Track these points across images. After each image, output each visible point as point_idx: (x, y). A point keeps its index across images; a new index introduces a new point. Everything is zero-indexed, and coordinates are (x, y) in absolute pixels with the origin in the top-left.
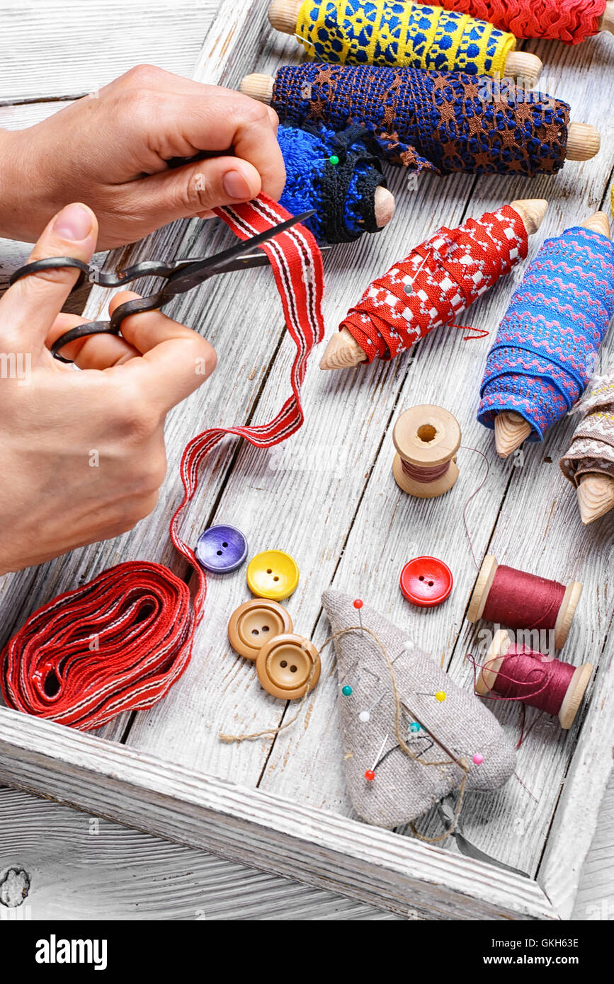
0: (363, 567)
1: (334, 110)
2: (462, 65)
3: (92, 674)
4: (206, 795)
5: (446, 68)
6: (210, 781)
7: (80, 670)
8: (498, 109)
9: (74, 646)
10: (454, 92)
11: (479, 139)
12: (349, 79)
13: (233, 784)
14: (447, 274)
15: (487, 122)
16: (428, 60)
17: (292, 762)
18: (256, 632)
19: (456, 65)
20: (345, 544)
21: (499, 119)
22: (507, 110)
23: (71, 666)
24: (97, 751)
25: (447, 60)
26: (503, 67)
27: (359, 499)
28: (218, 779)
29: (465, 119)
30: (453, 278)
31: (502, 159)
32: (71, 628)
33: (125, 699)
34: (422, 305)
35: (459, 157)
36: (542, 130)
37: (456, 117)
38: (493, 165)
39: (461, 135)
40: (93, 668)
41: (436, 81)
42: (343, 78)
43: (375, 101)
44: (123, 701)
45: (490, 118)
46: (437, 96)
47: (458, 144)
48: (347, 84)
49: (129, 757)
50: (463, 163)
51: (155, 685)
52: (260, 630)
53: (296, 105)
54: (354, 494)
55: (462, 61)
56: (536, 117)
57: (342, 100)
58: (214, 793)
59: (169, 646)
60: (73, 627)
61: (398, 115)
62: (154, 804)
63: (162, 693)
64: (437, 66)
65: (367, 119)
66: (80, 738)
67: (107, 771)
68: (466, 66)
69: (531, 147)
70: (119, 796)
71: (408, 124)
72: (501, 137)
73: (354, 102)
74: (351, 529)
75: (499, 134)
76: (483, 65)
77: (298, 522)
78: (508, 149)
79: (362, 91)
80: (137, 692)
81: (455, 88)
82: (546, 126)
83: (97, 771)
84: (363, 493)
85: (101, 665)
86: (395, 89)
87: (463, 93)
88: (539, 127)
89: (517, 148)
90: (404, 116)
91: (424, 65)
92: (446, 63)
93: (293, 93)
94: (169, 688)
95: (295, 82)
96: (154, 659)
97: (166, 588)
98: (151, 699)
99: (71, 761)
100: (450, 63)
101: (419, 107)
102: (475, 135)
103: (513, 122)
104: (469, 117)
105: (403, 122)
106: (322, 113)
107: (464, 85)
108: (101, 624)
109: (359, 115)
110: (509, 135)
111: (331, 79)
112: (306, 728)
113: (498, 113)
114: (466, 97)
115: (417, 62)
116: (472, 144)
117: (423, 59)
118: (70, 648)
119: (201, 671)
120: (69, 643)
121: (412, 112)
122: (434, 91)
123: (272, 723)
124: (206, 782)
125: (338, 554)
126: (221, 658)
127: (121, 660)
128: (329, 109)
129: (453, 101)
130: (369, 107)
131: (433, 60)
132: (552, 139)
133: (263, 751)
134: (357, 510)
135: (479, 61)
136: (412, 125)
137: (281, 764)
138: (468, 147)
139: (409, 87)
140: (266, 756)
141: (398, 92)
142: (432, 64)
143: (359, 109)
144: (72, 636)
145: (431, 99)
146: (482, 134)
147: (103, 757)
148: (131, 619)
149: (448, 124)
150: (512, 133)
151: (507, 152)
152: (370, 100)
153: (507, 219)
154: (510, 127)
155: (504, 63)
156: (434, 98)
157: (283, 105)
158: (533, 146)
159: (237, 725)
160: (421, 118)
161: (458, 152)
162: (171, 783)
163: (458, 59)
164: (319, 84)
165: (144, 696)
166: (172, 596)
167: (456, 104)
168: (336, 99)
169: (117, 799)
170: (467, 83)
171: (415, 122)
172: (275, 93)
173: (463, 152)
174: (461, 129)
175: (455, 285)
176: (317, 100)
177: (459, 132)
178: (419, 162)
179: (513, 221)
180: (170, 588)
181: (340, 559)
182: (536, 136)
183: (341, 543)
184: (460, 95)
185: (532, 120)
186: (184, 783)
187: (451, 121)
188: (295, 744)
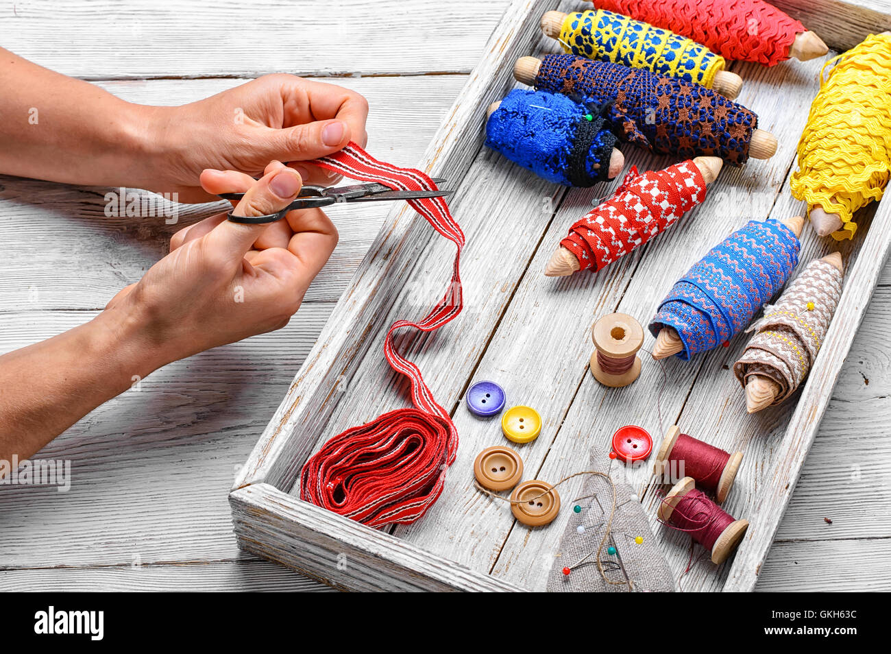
0: (578, 433)
1: (581, 88)
2: (681, 75)
3: (370, 489)
4: (447, 575)
5: (668, 75)
6: (451, 565)
7: (361, 485)
8: (702, 106)
9: (358, 468)
10: (673, 89)
11: (684, 126)
12: (597, 68)
13: (468, 569)
14: (639, 200)
15: (693, 114)
16: (656, 68)
17: (512, 570)
18: (494, 470)
19: (676, 74)
20: (565, 417)
21: (702, 113)
22: (709, 108)
23: (354, 482)
24: (367, 536)
25: (670, 70)
26: (712, 80)
27: (578, 384)
28: (457, 564)
29: (677, 109)
30: (643, 203)
31: (699, 144)
32: (357, 453)
33: (394, 512)
34: (622, 225)
35: (668, 137)
36: (733, 128)
37: (670, 106)
38: (692, 149)
39: (671, 120)
40: (371, 484)
41: (661, 80)
42: (593, 67)
43: (612, 86)
44: (393, 513)
45: (695, 111)
46: (659, 89)
47: (668, 127)
48: (594, 71)
49: (392, 542)
50: (670, 143)
51: (417, 504)
52: (498, 469)
53: (554, 81)
54: (575, 381)
55: (681, 71)
56: (731, 117)
57: (588, 81)
58: (453, 574)
59: (429, 473)
60: (359, 452)
61: (628, 98)
62: (407, 582)
63: (421, 513)
64: (662, 72)
65: (604, 98)
66: (356, 527)
67: (374, 551)
68: (684, 75)
69: (723, 139)
70: (381, 576)
71: (634, 106)
72: (701, 126)
73: (597, 84)
74: (571, 405)
75: (700, 124)
76: (696, 76)
77: (531, 397)
78: (705, 137)
79: (604, 77)
80: (403, 508)
81: (673, 87)
82: (737, 125)
83: (367, 550)
84: (582, 380)
85: (377, 483)
86: (629, 80)
87: (679, 91)
88: (731, 124)
89: (712, 137)
90: (632, 100)
91: (651, 70)
92: (668, 71)
93: (553, 71)
94: (426, 510)
95: (557, 64)
96: (418, 481)
97: (430, 431)
98: (413, 516)
99: (348, 542)
100: (672, 72)
101: (644, 94)
102: (682, 122)
103: (712, 117)
104: (680, 108)
105: (630, 104)
106: (572, 89)
107: (681, 86)
108: (379, 452)
109: (599, 94)
110: (707, 126)
111: (583, 66)
112: (525, 546)
113: (703, 108)
114: (680, 93)
115: (647, 68)
116: (679, 128)
117: (651, 66)
118: (355, 468)
119: (449, 498)
120: (354, 465)
121: (638, 97)
122: (658, 85)
123: (499, 540)
124: (448, 565)
125: (560, 422)
126: (464, 490)
127: (392, 480)
128: (577, 87)
129: (670, 95)
130: (607, 89)
131: (659, 69)
132: (740, 136)
133: (491, 559)
134: (577, 392)
135: (694, 73)
136: (636, 107)
137: (504, 569)
138: (675, 130)
139: (640, 80)
140: (493, 563)
141: (631, 81)
142: (658, 71)
143: (600, 90)
144: (356, 460)
145: (654, 91)
146: (687, 122)
147: (372, 541)
148: (402, 451)
149: (663, 110)
150: (709, 125)
151: (704, 139)
152: (609, 84)
153: (690, 172)
154: (710, 121)
155: (712, 77)
156: (656, 90)
157: (544, 79)
158: (725, 138)
159: (472, 539)
160: (644, 103)
161: (667, 134)
162: (421, 564)
163: (678, 70)
164: (573, 67)
165: (408, 513)
166: (433, 436)
167: (672, 97)
168: (584, 80)
169: (378, 579)
170: (684, 85)
171: (639, 105)
172: (540, 70)
173: (670, 134)
174: (672, 116)
175: (646, 208)
176: (570, 79)
177: (670, 118)
178: (636, 133)
179: (694, 174)
180: (432, 430)
181: (561, 427)
182: (728, 131)
183: (563, 415)
184: (676, 92)
185: (727, 119)
186: (431, 564)
187: (666, 108)
188: (515, 557)
